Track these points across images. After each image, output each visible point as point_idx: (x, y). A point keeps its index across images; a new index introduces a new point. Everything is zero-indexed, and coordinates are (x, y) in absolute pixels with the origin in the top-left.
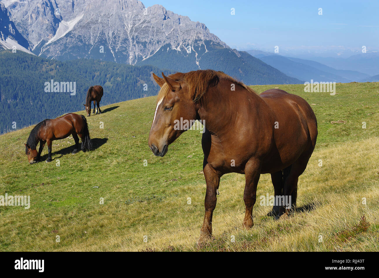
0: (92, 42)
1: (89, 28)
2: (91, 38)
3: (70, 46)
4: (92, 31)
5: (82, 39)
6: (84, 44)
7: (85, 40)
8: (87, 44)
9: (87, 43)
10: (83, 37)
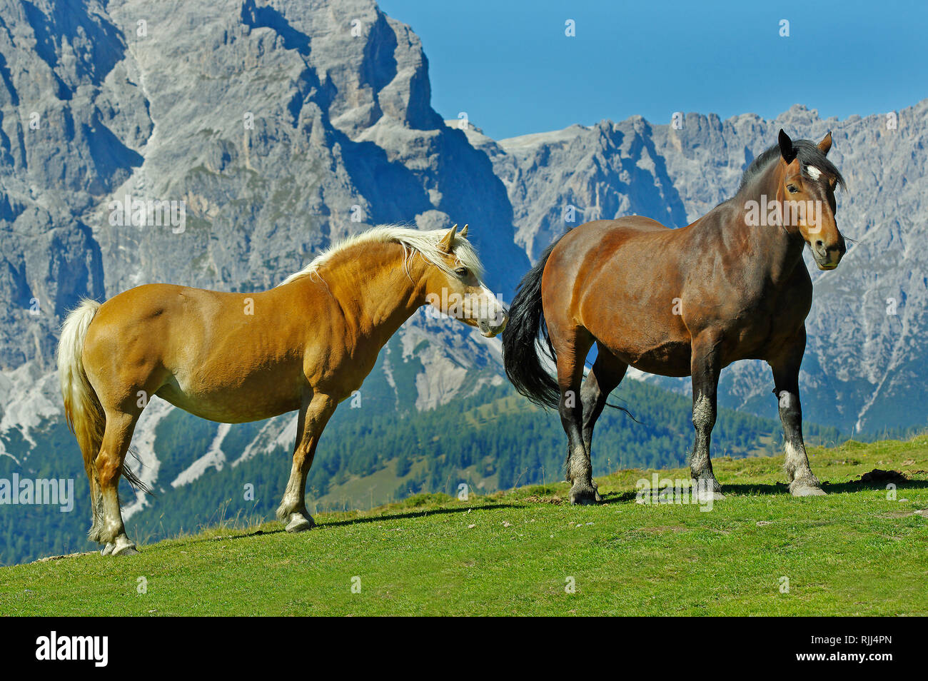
0: (869, 370)
1: (849, 293)
2: (866, 345)
3: (752, 394)
4: (869, 309)
5: (816, 355)
6: (825, 378)
7: (830, 358)
8: (845, 380)
9: (842, 374)
10: (819, 343)
